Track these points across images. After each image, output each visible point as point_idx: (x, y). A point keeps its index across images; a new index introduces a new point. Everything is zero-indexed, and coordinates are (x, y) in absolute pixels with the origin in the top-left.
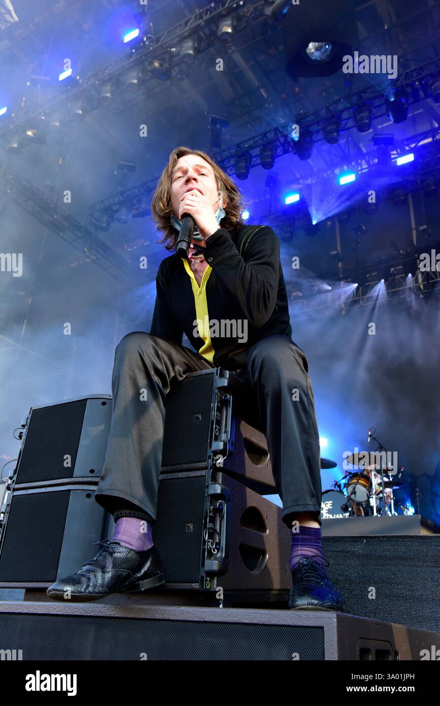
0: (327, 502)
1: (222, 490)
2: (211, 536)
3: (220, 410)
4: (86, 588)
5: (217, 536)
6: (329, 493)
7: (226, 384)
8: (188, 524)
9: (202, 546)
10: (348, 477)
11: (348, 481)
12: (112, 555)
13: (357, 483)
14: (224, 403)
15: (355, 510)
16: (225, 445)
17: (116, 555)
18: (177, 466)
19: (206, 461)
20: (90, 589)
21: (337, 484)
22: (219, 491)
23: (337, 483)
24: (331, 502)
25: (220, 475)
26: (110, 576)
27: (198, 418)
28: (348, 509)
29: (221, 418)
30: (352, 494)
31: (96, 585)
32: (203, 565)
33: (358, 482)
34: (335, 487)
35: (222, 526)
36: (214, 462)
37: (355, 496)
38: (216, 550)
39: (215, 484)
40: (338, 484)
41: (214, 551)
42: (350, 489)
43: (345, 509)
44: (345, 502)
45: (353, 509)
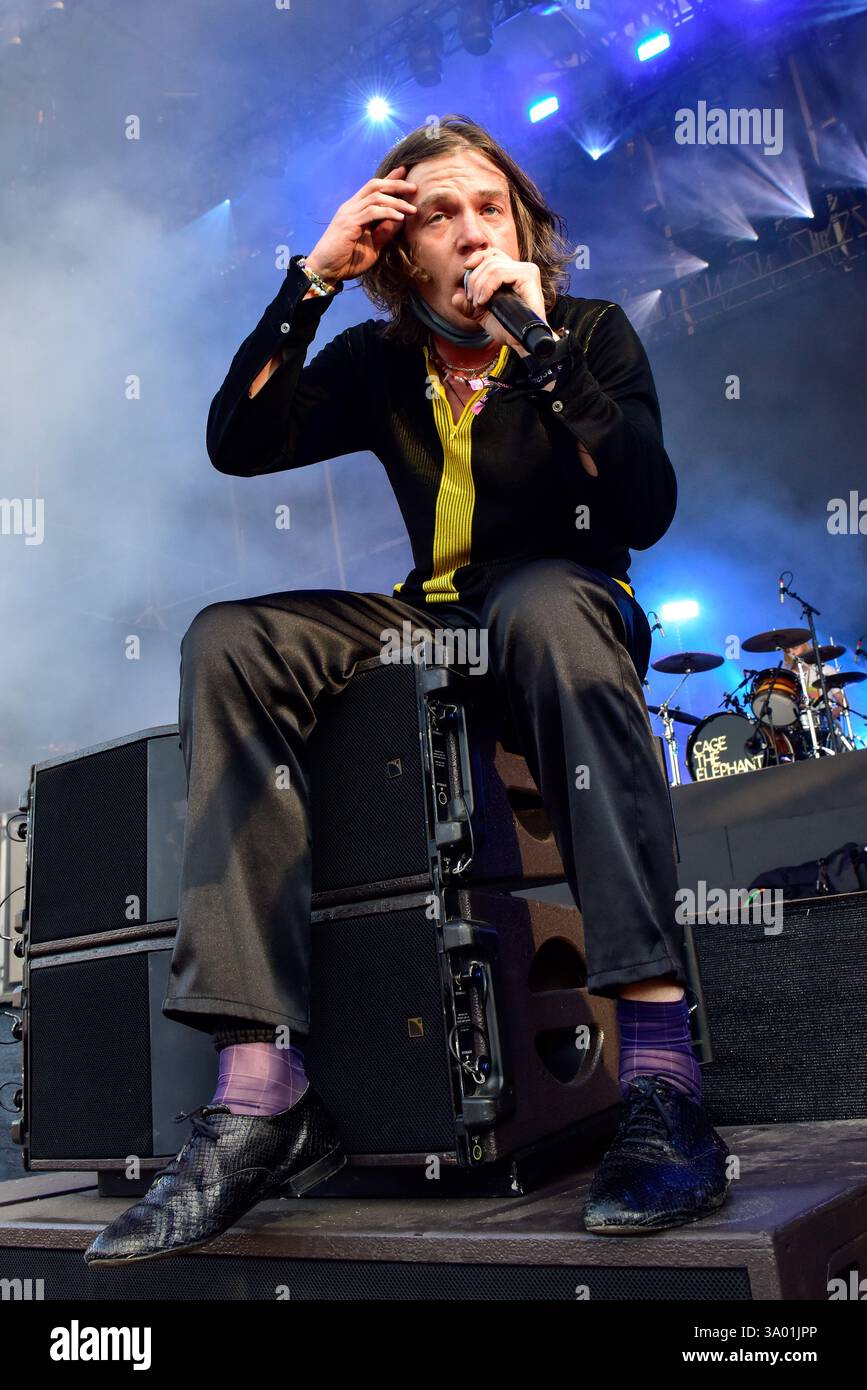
0: (715, 739)
1: (475, 935)
2: (467, 1042)
3: (440, 744)
4: (167, 1237)
5: (481, 1038)
6: (717, 720)
7: (444, 683)
8: (412, 1020)
9: (449, 1068)
10: (750, 681)
11: (752, 690)
12: (216, 1141)
13: (772, 690)
14: (446, 729)
15: (774, 746)
16: (464, 827)
17: (226, 1140)
18: (364, 886)
19: (427, 871)
20: (177, 1236)
21: (729, 700)
22: (467, 940)
23: (729, 697)
24: (724, 737)
25: (465, 897)
26: (217, 1193)
27: (394, 769)
28: (760, 745)
29: (446, 762)
30: (763, 714)
31: (190, 1224)
32: (459, 1110)
33: (771, 688)
34: (726, 706)
35: (485, 1016)
36: (447, 871)
37: (770, 718)
38: (483, 1076)
39: (456, 923)
40: (732, 699)
41: (479, 1078)
42: (759, 705)
43: (753, 748)
44: (751, 733)
45: (769, 745)
